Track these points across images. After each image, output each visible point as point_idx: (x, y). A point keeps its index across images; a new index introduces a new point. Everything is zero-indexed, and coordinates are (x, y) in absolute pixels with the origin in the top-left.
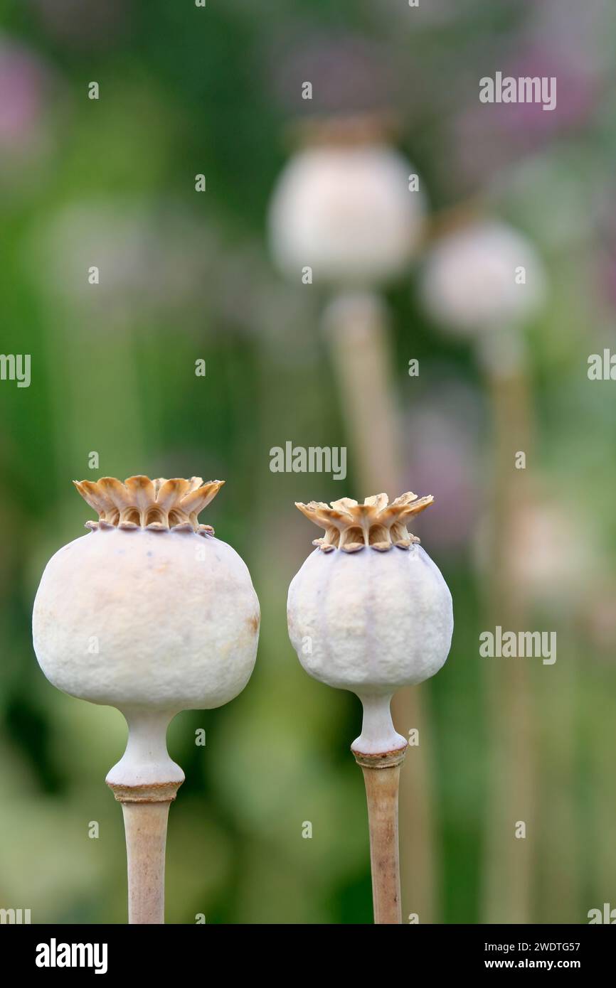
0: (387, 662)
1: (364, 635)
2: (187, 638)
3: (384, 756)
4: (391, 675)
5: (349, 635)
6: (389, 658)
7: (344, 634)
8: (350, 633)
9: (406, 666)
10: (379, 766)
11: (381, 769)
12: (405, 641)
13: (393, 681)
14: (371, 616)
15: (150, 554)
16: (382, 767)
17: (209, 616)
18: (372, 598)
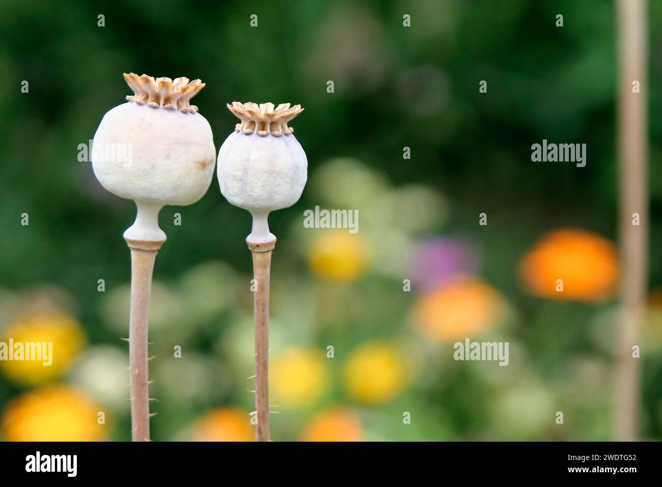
0: (252, 196)
1: (241, 180)
2: (153, 167)
3: (258, 246)
4: (255, 203)
5: (234, 178)
6: (253, 194)
7: (232, 178)
8: (235, 177)
9: (263, 200)
10: (256, 251)
11: (256, 252)
12: (262, 186)
13: (257, 206)
14: (245, 171)
15: (142, 119)
16: (257, 251)
17: (168, 157)
18: (248, 160)
